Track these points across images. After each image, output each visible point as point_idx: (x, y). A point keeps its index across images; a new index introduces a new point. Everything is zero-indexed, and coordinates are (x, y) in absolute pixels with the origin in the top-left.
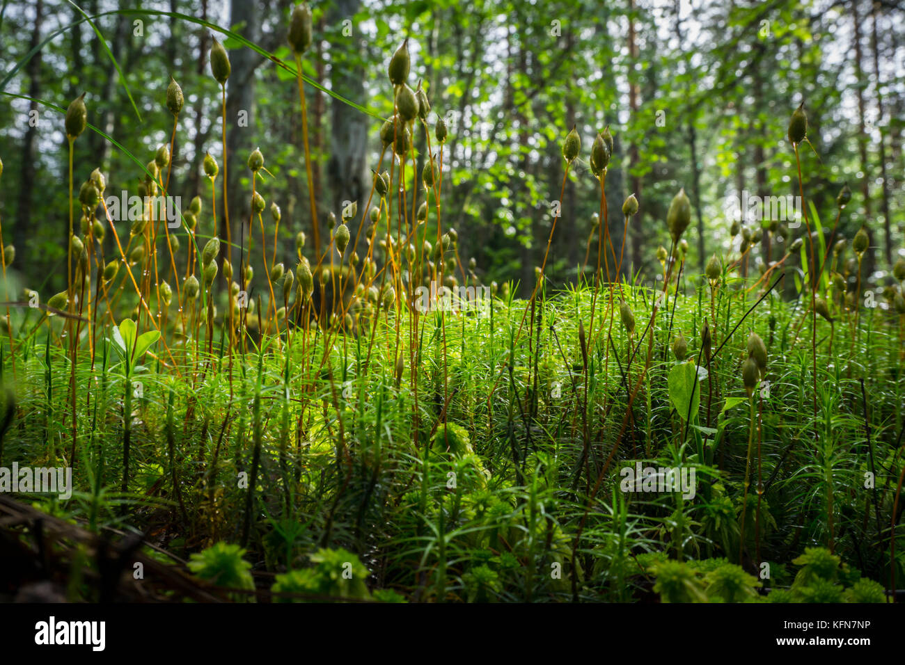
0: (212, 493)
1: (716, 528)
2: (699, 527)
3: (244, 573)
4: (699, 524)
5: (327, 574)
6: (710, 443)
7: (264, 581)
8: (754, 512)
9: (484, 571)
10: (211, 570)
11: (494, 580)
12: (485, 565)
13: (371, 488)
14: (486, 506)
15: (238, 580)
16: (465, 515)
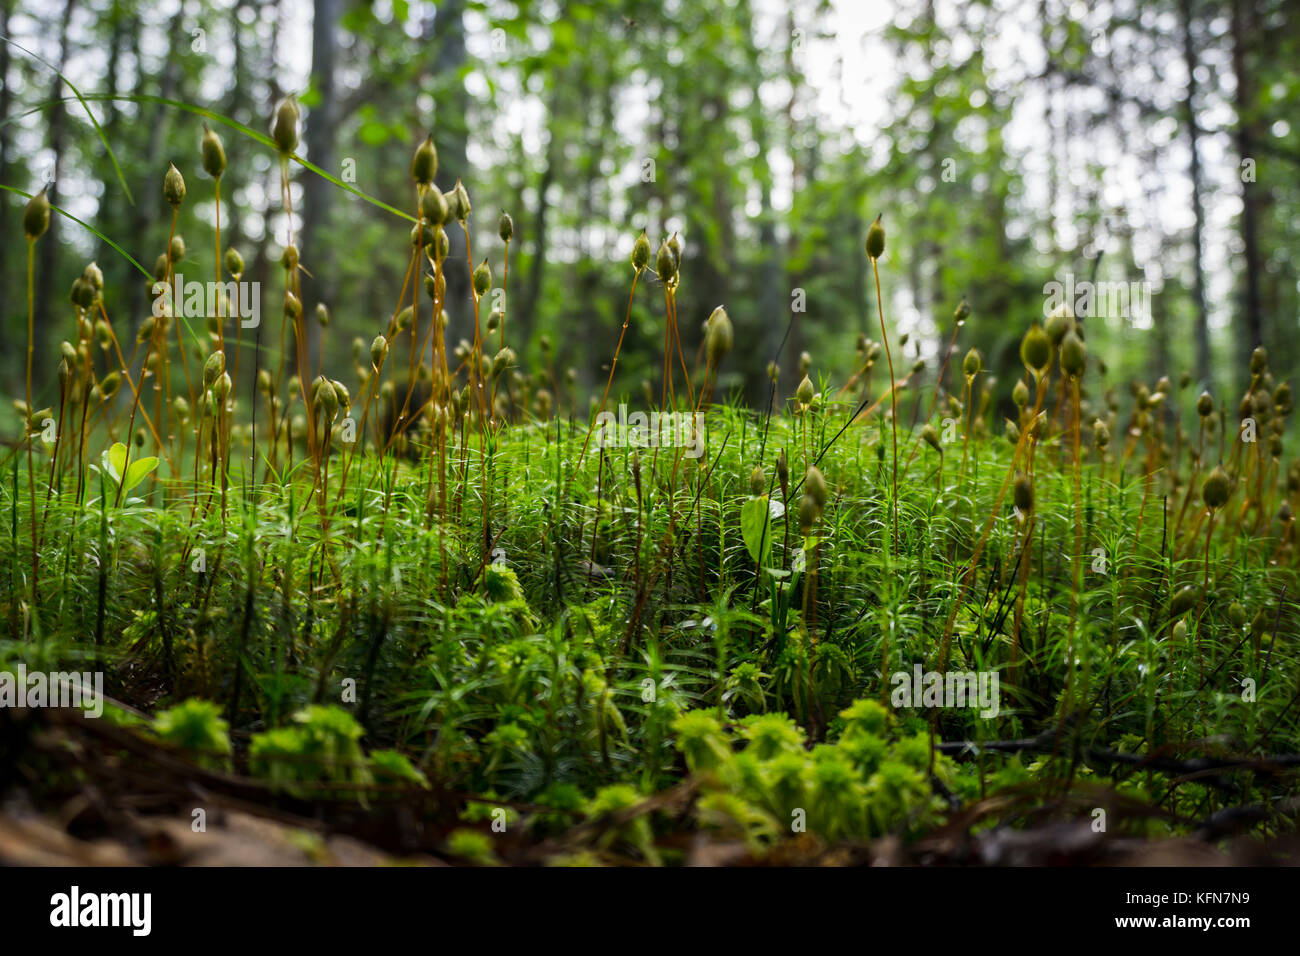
0: (200, 645)
1: (786, 681)
2: (768, 680)
3: (219, 734)
4: (769, 676)
5: (312, 734)
6: (786, 586)
7: (241, 742)
8: (829, 662)
9: (513, 730)
10: (178, 731)
11: (522, 739)
12: (514, 724)
13: (380, 639)
14: (523, 657)
15: (209, 740)
16: (496, 667)
